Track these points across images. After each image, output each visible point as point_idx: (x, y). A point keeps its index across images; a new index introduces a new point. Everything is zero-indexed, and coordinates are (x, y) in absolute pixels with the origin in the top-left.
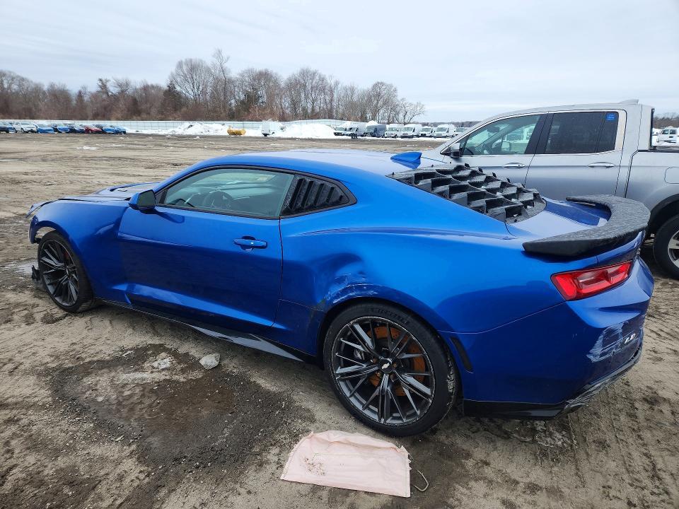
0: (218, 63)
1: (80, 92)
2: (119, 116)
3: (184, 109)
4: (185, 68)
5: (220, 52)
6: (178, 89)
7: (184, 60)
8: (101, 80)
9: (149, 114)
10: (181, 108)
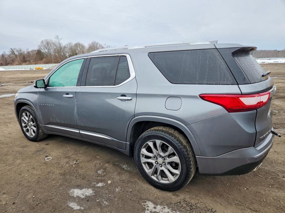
0: (58, 41)
1: (3, 54)
2: (17, 63)
3: (44, 59)
4: (44, 43)
5: (58, 37)
6: (42, 51)
7: (44, 40)
8: (11, 49)
9: (30, 62)
10: (43, 59)
